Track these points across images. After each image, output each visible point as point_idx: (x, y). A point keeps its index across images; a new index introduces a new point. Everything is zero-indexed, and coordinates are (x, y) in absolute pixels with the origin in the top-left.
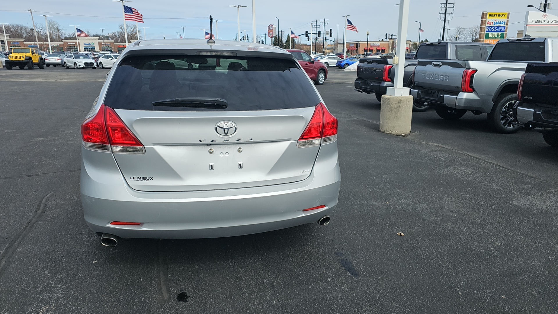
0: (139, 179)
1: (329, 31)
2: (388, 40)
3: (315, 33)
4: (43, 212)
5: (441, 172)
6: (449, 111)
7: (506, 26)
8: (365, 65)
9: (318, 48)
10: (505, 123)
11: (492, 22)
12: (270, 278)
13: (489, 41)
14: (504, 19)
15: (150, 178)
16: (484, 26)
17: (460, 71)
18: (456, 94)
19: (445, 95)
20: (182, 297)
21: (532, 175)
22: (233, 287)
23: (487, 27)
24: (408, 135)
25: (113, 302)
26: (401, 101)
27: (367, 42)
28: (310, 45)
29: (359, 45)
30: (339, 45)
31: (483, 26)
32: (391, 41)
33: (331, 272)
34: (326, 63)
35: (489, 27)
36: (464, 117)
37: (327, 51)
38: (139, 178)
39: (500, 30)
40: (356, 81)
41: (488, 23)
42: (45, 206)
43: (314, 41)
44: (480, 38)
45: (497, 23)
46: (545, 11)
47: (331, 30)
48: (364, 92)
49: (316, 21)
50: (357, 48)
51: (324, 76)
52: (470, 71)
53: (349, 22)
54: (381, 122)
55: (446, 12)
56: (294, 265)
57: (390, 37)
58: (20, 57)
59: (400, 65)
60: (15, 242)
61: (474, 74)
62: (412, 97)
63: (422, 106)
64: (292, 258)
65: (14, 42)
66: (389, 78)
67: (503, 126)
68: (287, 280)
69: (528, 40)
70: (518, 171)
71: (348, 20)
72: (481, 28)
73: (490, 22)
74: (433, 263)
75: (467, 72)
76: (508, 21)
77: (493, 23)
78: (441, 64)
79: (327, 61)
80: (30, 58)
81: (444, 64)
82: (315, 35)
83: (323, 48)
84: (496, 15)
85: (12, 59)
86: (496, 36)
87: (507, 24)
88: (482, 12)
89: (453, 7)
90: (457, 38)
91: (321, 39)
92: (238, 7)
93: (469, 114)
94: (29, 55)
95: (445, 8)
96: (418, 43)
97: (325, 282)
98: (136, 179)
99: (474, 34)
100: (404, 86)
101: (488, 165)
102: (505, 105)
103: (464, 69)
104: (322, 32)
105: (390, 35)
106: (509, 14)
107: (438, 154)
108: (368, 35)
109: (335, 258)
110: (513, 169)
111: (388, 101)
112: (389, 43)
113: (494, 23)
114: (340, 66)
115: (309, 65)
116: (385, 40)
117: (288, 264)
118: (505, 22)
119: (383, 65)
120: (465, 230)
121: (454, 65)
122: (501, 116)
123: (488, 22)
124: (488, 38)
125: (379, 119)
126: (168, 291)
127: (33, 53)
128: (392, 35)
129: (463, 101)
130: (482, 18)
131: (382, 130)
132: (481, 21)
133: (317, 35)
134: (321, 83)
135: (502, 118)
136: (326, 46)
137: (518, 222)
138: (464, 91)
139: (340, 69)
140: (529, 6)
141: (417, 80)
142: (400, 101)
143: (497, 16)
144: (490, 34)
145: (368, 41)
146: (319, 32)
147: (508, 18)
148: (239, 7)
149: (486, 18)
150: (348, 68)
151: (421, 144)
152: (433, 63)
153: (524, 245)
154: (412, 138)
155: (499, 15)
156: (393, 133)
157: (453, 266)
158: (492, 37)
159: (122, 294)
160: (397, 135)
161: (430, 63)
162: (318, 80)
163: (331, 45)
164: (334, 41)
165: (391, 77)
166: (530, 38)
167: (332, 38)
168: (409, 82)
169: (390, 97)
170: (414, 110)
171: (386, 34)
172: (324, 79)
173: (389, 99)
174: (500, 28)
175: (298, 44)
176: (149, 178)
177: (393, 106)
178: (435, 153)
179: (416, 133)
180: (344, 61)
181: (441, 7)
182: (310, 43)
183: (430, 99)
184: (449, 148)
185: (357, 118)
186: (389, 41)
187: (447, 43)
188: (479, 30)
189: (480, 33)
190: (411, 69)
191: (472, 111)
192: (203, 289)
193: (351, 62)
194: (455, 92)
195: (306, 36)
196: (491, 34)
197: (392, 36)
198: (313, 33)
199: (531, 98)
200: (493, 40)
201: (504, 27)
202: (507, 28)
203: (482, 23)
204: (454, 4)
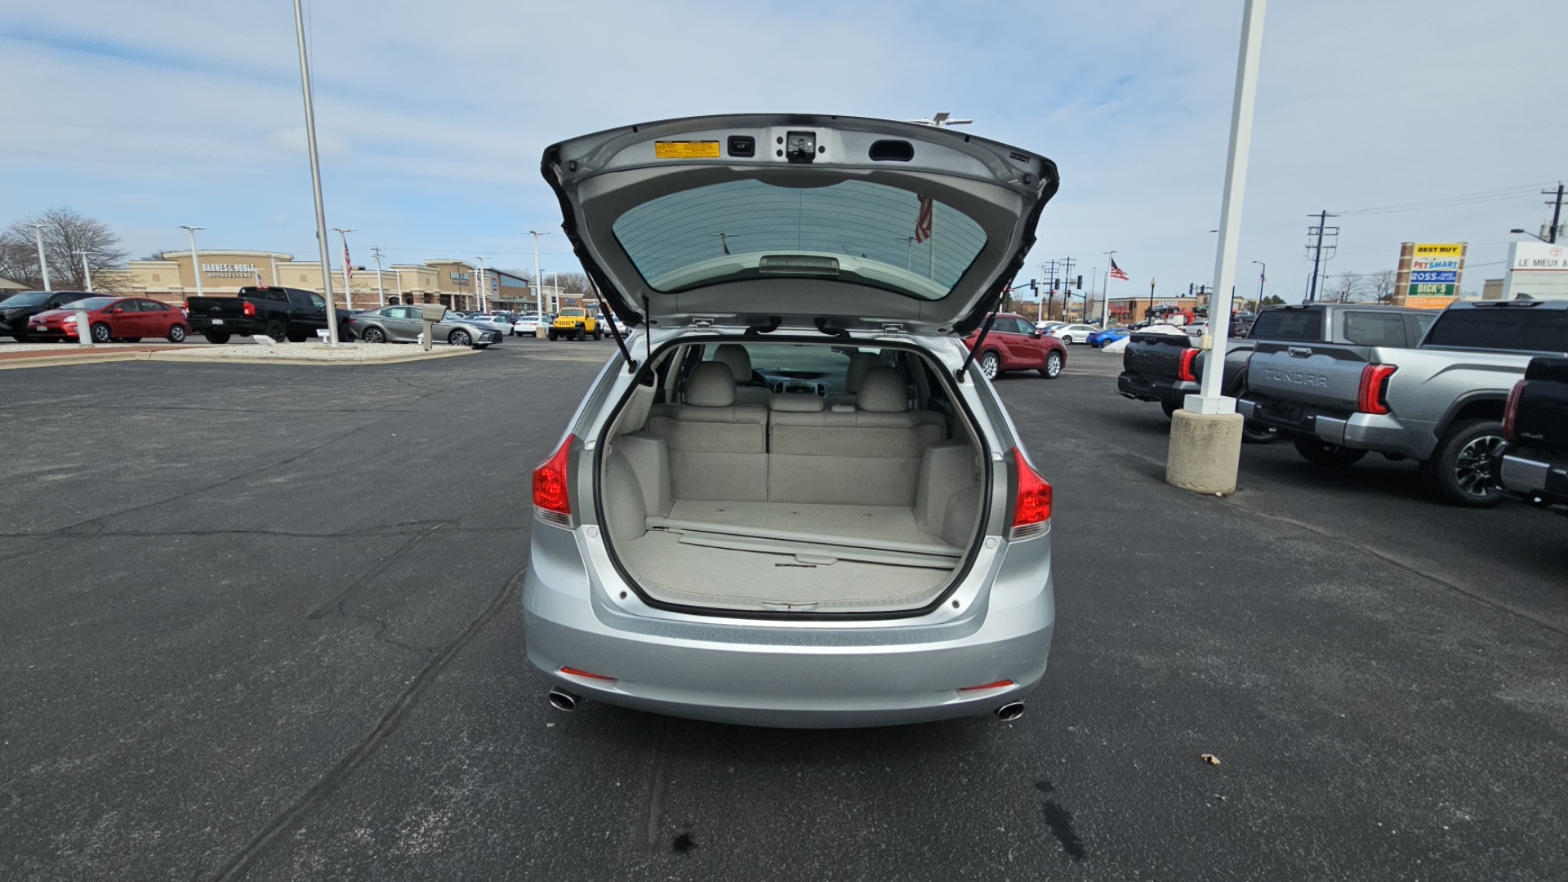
1: (1075, 280)
2: (1194, 295)
3: (1048, 283)
4: (504, 603)
5: (1305, 592)
6: (1326, 448)
7: (1459, 271)
8: (1142, 346)
9: (1054, 310)
10: (1466, 484)
11: (1426, 264)
12: (875, 826)
13: (1419, 301)
14: (1455, 257)
16: (1407, 271)
17: (1357, 368)
18: (1346, 415)
19: (1318, 417)
20: (683, 844)
21: (1546, 621)
22: (791, 836)
23: (1414, 272)
24: (1230, 495)
25: (551, 830)
26: (1215, 425)
27: (1150, 300)
28: (1038, 304)
29: (1136, 305)
30: (1095, 305)
31: (1404, 271)
32: (1201, 298)
33: (1019, 835)
34: (1067, 337)
35: (1419, 272)
36: (1361, 462)
37: (1071, 314)
39: (1443, 279)
40: (1123, 377)
41: (1416, 265)
42: (511, 592)
43: (1047, 297)
44: (1397, 292)
45: (1438, 265)
46: (1552, 241)
47: (1080, 278)
48: (1136, 400)
49: (1055, 260)
50: (1131, 308)
51: (1059, 363)
52: (1380, 368)
54: (1169, 465)
55: (1320, 244)
56: (934, 800)
57: (1199, 291)
58: (568, 323)
59: (1214, 353)
60: (441, 660)
61: (1388, 376)
62: (1241, 417)
63: (1263, 433)
64: (933, 781)
65: (570, 300)
66: (1191, 373)
67: (1459, 490)
68: (912, 841)
69: (1524, 304)
70: (1506, 606)
71: (1112, 262)
72: (1400, 276)
73: (1422, 263)
74: (1282, 849)
75: (1373, 371)
76: (1462, 262)
77: (1428, 266)
78: (1310, 351)
79: (1069, 333)
80: (583, 325)
81: (1316, 351)
82: (1049, 286)
83: (1064, 308)
84: (1436, 249)
85: (557, 325)
86: (1436, 291)
87: (1461, 267)
88: (1403, 243)
89: (1337, 234)
90: (1343, 293)
91: (1059, 294)
93: (1372, 457)
94: (581, 319)
95: (1318, 237)
96: (1258, 302)
97: (1000, 861)
99: (1383, 286)
100: (1226, 392)
101: (1427, 586)
102: (1468, 446)
103: (1364, 365)
104: (1063, 280)
105: (1200, 287)
106: (1464, 248)
107: (1301, 546)
108: (1153, 286)
109: (1031, 796)
110: (1493, 600)
111: (1186, 423)
113: (1431, 265)
114: (1094, 343)
115: (1032, 341)
116: (1187, 294)
117: (922, 797)
118: (1455, 263)
119: (1179, 348)
120: (1368, 761)
121: (1340, 354)
122: (1457, 469)
123: (1417, 262)
124: (1416, 295)
125: (1165, 457)
126: (661, 822)
127: (587, 316)
128: (1203, 285)
129: (1362, 432)
130: (1403, 254)
131: (1171, 481)
132: (1400, 259)
133: (1054, 286)
134: (1053, 374)
135: (1459, 472)
136: (1070, 305)
137: (1518, 756)
138: (1365, 410)
139: (1094, 349)
140: (1514, 231)
141: (1253, 381)
142: (1213, 424)
143: (1438, 250)
145: (1152, 298)
146: (1057, 281)
147: (1463, 254)
149: (1411, 255)
150: (1109, 348)
151: (1260, 520)
152: (1291, 348)
153: (1536, 828)
154: (1238, 503)
155: (1442, 250)
156: (1195, 489)
157: (1336, 869)
158: (1426, 292)
159: (573, 815)
160: (1206, 494)
161: (1284, 348)
162: (1047, 370)
163: (1081, 304)
164: (1085, 297)
165: (1196, 370)
166: (1532, 300)
167: (1082, 292)
168: (1234, 384)
169: (1191, 415)
170: (1245, 440)
171: (1192, 285)
172: (1058, 367)
173: (1188, 419)
174: (1442, 275)
175: (1017, 301)
177: (1197, 433)
178: (1292, 543)
179: (1248, 492)
180: (1103, 333)
181: (1309, 234)
182: (1039, 300)
183: (1283, 423)
184: (1327, 533)
185: (1119, 450)
187: (1324, 308)
188: (1394, 279)
189: (1398, 284)
190: (1243, 356)
191: (1384, 453)
192: (729, 829)
193: (1116, 336)
194: (1344, 411)
195: (1032, 288)
196: (1421, 287)
197: (1203, 288)
198: (1045, 284)
199: (1541, 437)
200: (1428, 299)
201: (1455, 273)
202: (1460, 274)
203: (1402, 264)
204: (1338, 228)
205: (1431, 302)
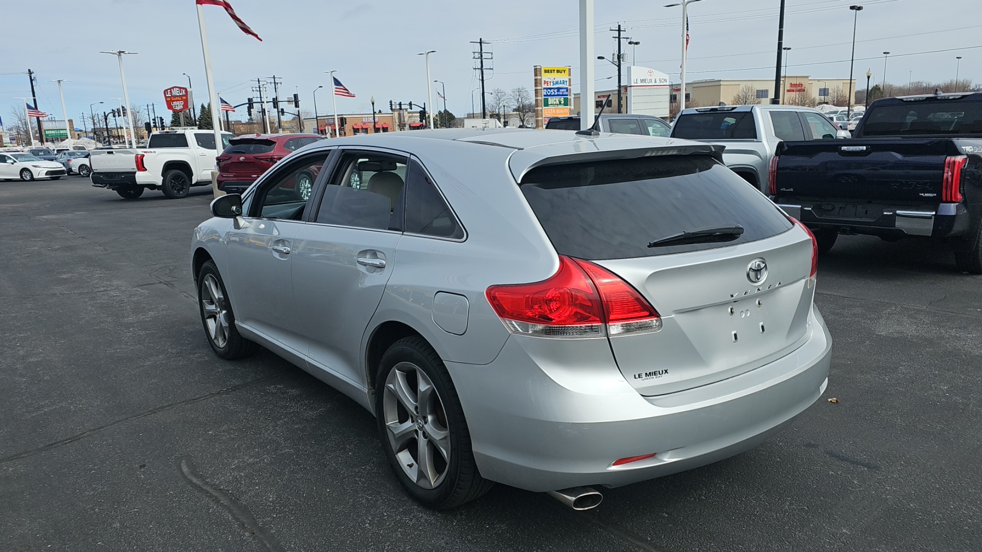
0: (648, 376)
1: (292, 98)
7: (569, 87)
11: (550, 82)
13: (550, 110)
14: (563, 77)
15: (664, 372)
16: (540, 88)
23: (544, 89)
29: (345, 121)
31: (538, 88)
35: (547, 89)
38: (648, 374)
39: (561, 93)
41: (545, 83)
44: (537, 105)
45: (557, 83)
47: (296, 96)
49: (259, 79)
53: (337, 83)
55: (482, 66)
71: (335, 79)
72: (536, 91)
73: (548, 82)
76: (570, 79)
83: (280, 128)
84: (554, 70)
86: (559, 103)
87: (570, 85)
88: (534, 66)
89: (492, 58)
92: (118, 54)
95: (480, 60)
98: (644, 375)
105: (398, 103)
106: (570, 69)
108: (373, 104)
112: (392, 116)
113: (553, 83)
118: (566, 81)
123: (545, 81)
124: (548, 106)
128: (401, 102)
130: (536, 75)
132: (535, 79)
143: (555, 71)
144: (549, 99)
147: (570, 75)
148: (121, 54)
149: (541, 76)
155: (558, 71)
158: (553, 104)
171: (391, 102)
174: (561, 90)
176: (662, 371)
181: (474, 58)
186: (392, 114)
188: (533, 94)
189: (536, 98)
196: (551, 100)
199: (792, 190)
200: (555, 109)
201: (567, 89)
202: (570, 89)
203: (537, 82)
204: (492, 53)
205: (558, 111)
